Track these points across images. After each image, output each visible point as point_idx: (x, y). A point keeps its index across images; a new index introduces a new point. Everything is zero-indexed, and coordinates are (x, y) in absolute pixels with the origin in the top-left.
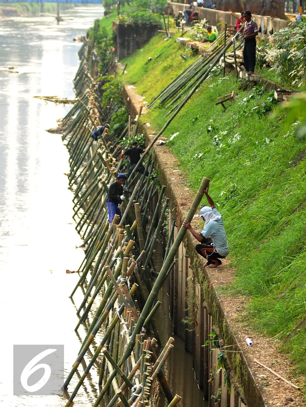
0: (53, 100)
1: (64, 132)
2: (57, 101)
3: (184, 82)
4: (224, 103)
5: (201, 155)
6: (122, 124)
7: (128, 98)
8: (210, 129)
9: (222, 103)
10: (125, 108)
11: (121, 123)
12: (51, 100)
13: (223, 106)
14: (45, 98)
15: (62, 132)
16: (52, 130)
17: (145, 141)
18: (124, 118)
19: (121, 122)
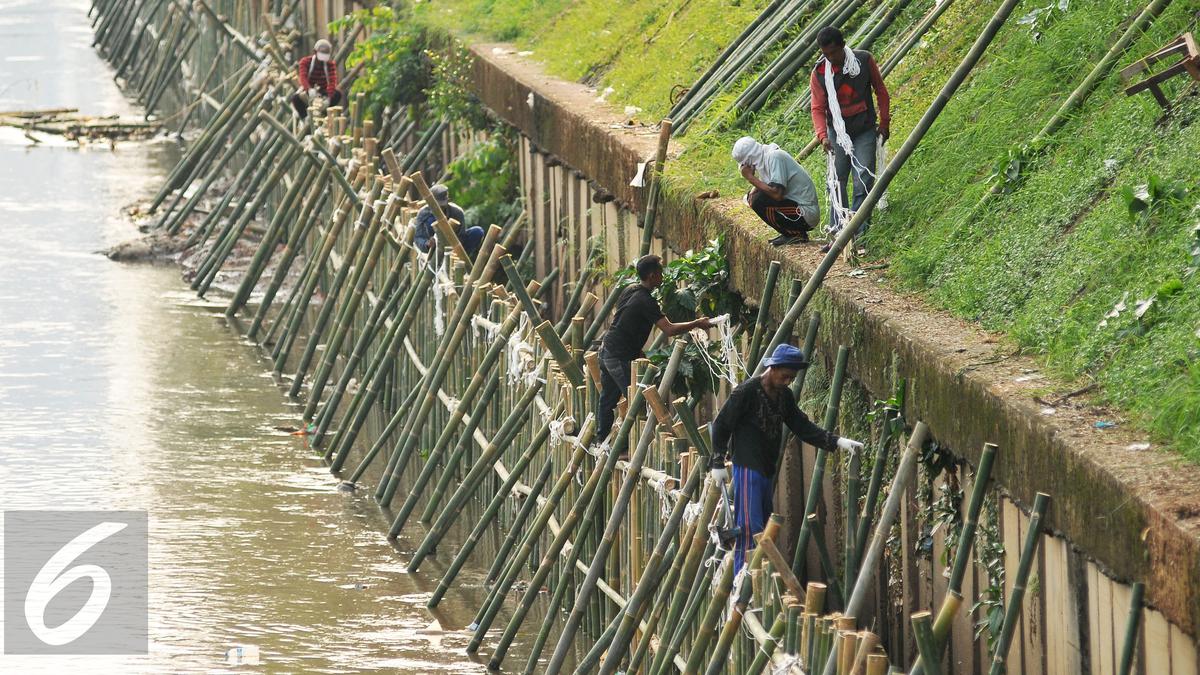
0: (63, 127)
1: (185, 257)
2: (76, 132)
3: (836, 16)
4: (1161, 86)
5: (1145, 306)
6: (490, 207)
7: (531, 95)
8: (1144, 195)
9: (1153, 84)
10: (498, 138)
11: (486, 204)
12: (51, 126)
13: (1161, 100)
14: (23, 121)
15: (177, 256)
16: (128, 250)
17: (728, 269)
18: (494, 184)
19: (482, 202)
